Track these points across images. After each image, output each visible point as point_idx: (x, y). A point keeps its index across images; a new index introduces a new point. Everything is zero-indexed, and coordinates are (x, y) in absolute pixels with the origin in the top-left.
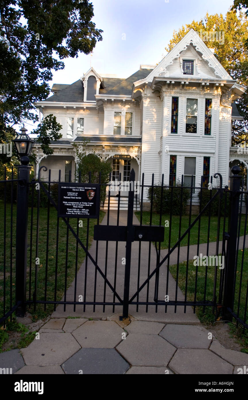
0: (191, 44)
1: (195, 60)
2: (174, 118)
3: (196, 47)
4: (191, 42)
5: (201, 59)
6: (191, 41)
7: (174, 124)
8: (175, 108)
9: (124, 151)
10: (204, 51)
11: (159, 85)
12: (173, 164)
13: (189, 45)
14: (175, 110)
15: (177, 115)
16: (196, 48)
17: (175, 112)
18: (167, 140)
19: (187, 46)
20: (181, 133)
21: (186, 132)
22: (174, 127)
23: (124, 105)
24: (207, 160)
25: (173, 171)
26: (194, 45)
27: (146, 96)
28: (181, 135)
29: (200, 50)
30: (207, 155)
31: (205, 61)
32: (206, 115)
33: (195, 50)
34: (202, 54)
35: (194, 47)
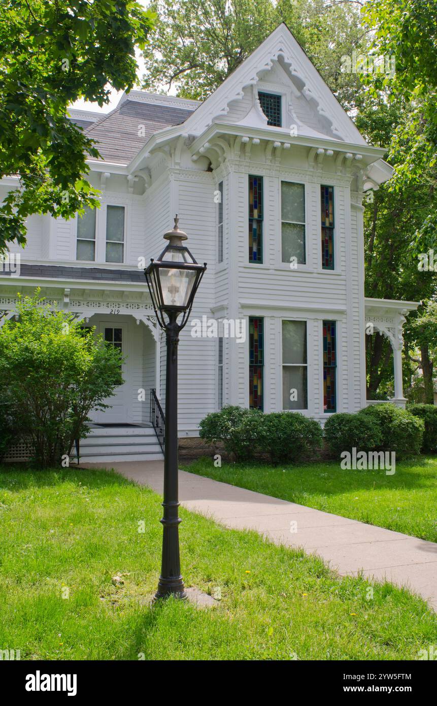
0: (281, 59)
1: (285, 94)
2: (255, 226)
3: (290, 65)
4: (281, 52)
5: (299, 94)
6: (281, 50)
7: (254, 240)
8: (255, 202)
9: (117, 306)
10: (307, 76)
11: (217, 145)
12: (256, 337)
13: (276, 58)
14: (256, 207)
15: (260, 221)
16: (291, 68)
17: (256, 212)
18: (241, 280)
19: (272, 61)
20: (272, 262)
21: (283, 261)
22: (255, 249)
23: (104, 186)
24: (330, 328)
25: (257, 356)
26: (286, 61)
27: (177, 167)
28: (272, 267)
29: (300, 74)
30: (330, 317)
31: (308, 99)
32: (323, 223)
33: (288, 72)
34: (304, 85)
35: (286, 67)
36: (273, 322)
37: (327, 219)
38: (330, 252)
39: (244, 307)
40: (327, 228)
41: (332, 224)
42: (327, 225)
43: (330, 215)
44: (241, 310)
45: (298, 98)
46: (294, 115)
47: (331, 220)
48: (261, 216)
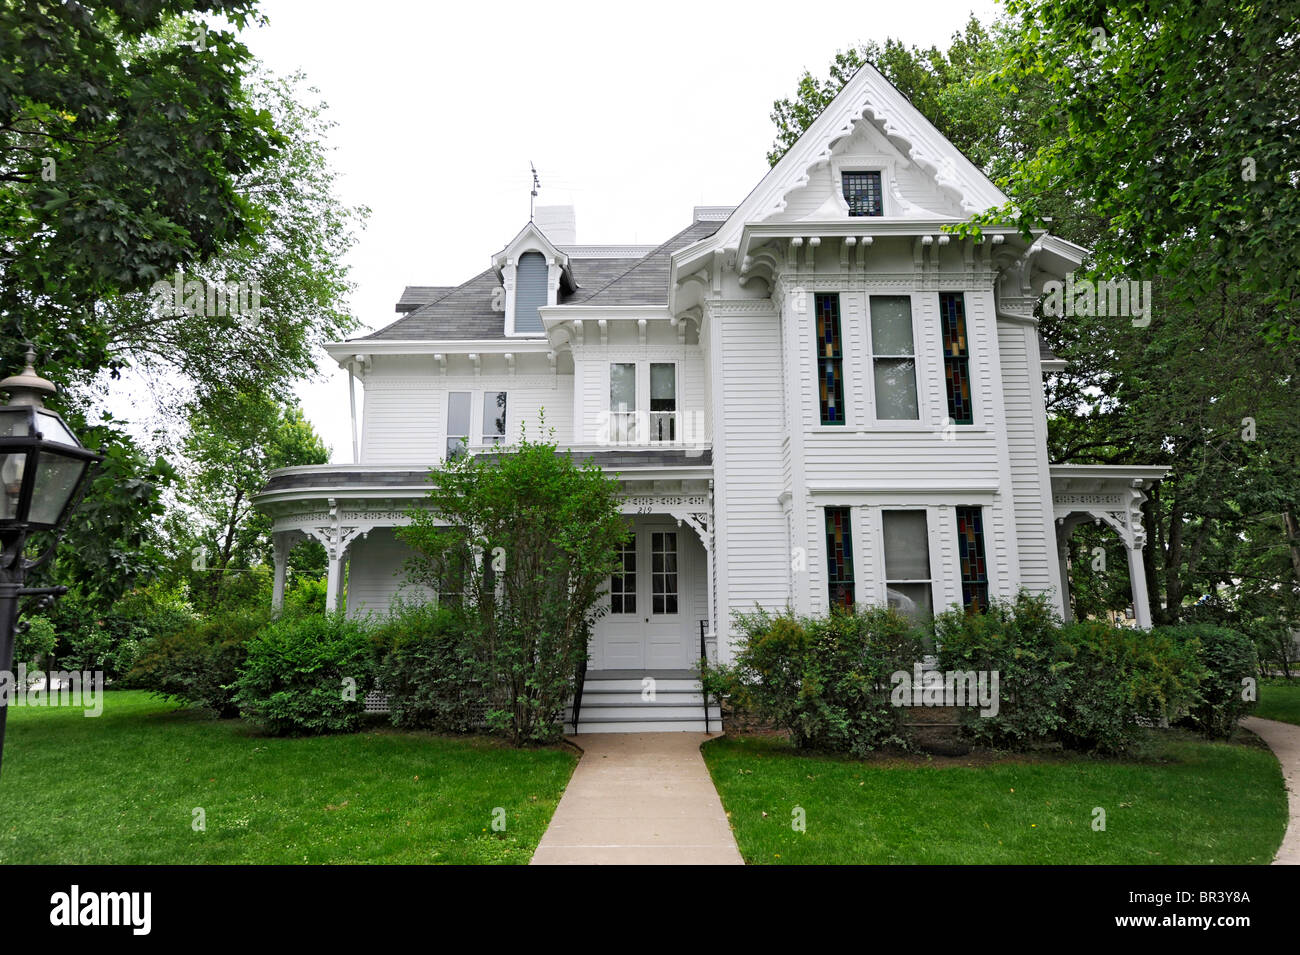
0: (868, 115)
1: (885, 168)
2: (830, 369)
3: (884, 121)
4: (867, 107)
5: (905, 162)
6: (867, 103)
7: (830, 390)
8: (828, 333)
9: (649, 501)
11: (765, 258)
12: (838, 540)
13: (860, 117)
14: (829, 341)
15: (838, 361)
16: (886, 127)
17: (829, 348)
18: (808, 452)
19: (853, 121)
20: (859, 421)
21: (878, 418)
22: (831, 403)
23: (643, 338)
24: (970, 519)
25: (841, 569)
26: (877, 117)
27: (718, 298)
28: (861, 428)
29: (901, 132)
30: (970, 501)
31: (922, 167)
32: (947, 352)
33: (884, 133)
34: (910, 147)
35: (879, 125)
36: (865, 513)
37: (954, 345)
38: (963, 397)
39: (814, 493)
40: (955, 358)
41: (964, 352)
42: (956, 353)
43: (960, 339)
44: (810, 499)
45: (907, 169)
46: (898, 195)
47: (962, 346)
48: (838, 353)
